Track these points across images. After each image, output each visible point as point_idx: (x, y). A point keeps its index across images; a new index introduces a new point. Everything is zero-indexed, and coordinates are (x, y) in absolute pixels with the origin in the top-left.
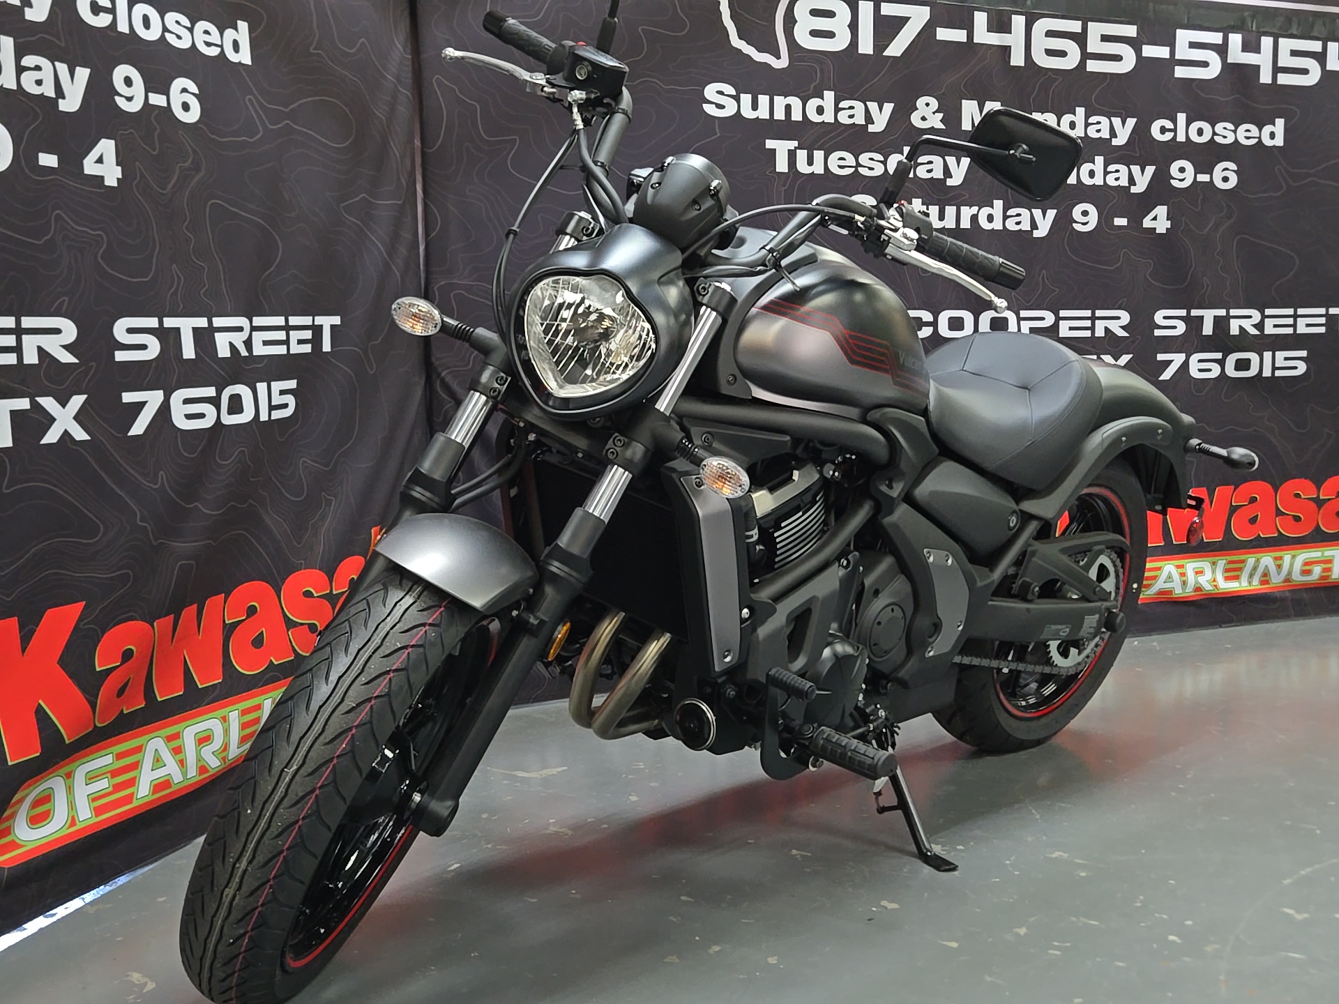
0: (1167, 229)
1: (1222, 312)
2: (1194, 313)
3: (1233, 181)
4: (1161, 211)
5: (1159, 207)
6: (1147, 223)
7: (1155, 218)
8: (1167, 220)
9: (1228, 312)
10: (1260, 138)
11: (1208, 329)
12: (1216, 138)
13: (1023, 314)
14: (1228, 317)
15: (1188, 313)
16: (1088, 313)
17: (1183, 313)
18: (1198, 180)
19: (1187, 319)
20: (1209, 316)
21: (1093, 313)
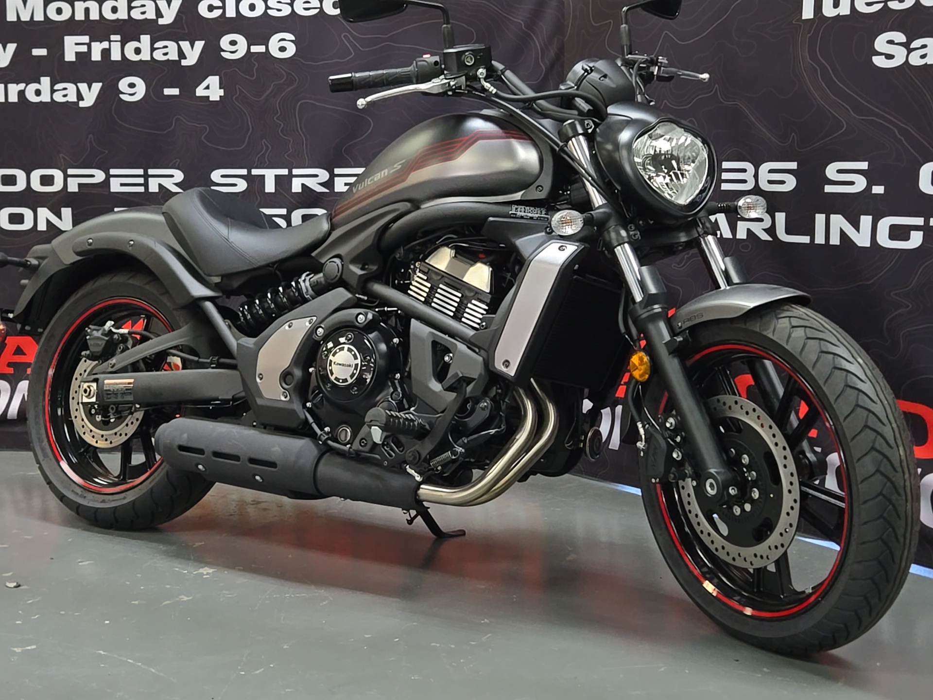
0: (220, 97)
1: (285, 172)
2: (255, 172)
3: (291, 50)
4: (213, 81)
5: (210, 78)
6: (200, 91)
7: (207, 88)
8: (220, 88)
9: (290, 172)
10: (321, 8)
11: (270, 187)
12: (269, 11)
13: (70, 171)
14: (291, 176)
15: (249, 172)
16: (140, 172)
17: (244, 172)
18: (252, 51)
19: (248, 178)
20: (270, 176)
21: (146, 172)
